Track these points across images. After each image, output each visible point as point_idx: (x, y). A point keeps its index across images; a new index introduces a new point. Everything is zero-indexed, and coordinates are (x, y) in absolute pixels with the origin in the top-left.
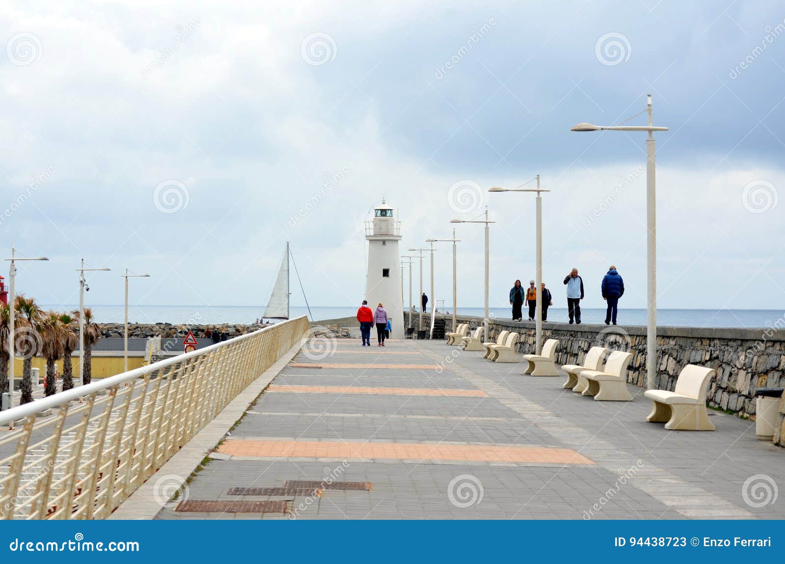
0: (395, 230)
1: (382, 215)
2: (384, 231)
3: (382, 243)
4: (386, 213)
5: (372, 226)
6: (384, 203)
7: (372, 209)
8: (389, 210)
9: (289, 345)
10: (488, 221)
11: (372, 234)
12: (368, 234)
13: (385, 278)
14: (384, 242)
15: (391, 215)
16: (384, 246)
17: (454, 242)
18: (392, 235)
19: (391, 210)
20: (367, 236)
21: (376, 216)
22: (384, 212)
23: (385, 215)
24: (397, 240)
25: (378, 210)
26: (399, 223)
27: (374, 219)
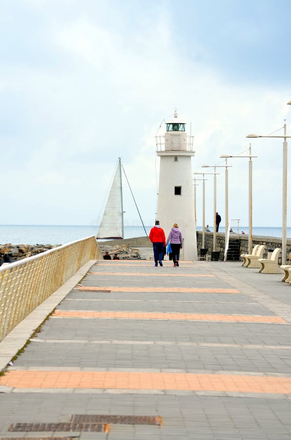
0: (188, 146)
1: (174, 130)
2: (176, 146)
3: (174, 159)
4: (178, 128)
5: (163, 140)
6: (176, 117)
8: (181, 124)
9: (76, 267)
10: (287, 136)
11: (163, 149)
12: (159, 150)
13: (178, 196)
14: (176, 158)
15: (183, 130)
16: (176, 162)
17: (250, 158)
18: (184, 151)
19: (183, 124)
20: (158, 152)
21: (168, 130)
22: (176, 126)
23: (177, 130)
24: (190, 156)
25: (170, 124)
26: (192, 138)
27: (166, 134)
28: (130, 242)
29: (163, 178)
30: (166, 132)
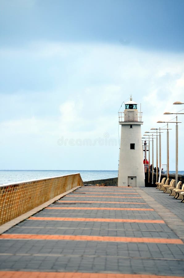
0: (139, 118)
2: (131, 119)
3: (130, 127)
4: (133, 107)
5: (123, 115)
6: (131, 100)
7: (124, 103)
8: (134, 104)
11: (123, 121)
12: (121, 121)
13: (132, 150)
14: (131, 126)
15: (136, 108)
16: (131, 129)
18: (137, 121)
19: (136, 105)
20: (120, 122)
21: (126, 109)
24: (140, 125)
25: (127, 104)
26: (141, 113)
27: (125, 111)
28: (107, 182)
29: (123, 139)
30: (125, 110)
